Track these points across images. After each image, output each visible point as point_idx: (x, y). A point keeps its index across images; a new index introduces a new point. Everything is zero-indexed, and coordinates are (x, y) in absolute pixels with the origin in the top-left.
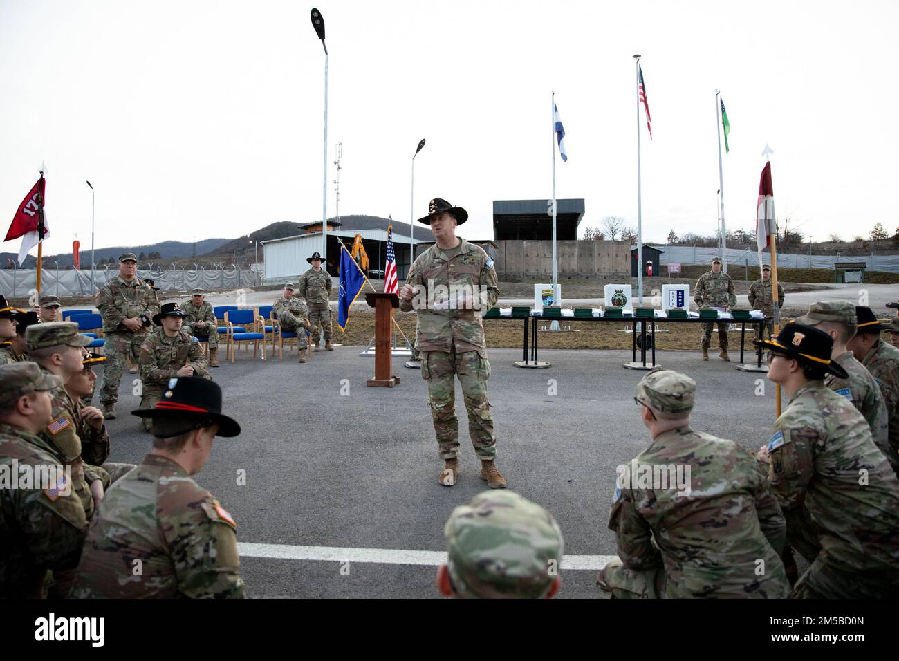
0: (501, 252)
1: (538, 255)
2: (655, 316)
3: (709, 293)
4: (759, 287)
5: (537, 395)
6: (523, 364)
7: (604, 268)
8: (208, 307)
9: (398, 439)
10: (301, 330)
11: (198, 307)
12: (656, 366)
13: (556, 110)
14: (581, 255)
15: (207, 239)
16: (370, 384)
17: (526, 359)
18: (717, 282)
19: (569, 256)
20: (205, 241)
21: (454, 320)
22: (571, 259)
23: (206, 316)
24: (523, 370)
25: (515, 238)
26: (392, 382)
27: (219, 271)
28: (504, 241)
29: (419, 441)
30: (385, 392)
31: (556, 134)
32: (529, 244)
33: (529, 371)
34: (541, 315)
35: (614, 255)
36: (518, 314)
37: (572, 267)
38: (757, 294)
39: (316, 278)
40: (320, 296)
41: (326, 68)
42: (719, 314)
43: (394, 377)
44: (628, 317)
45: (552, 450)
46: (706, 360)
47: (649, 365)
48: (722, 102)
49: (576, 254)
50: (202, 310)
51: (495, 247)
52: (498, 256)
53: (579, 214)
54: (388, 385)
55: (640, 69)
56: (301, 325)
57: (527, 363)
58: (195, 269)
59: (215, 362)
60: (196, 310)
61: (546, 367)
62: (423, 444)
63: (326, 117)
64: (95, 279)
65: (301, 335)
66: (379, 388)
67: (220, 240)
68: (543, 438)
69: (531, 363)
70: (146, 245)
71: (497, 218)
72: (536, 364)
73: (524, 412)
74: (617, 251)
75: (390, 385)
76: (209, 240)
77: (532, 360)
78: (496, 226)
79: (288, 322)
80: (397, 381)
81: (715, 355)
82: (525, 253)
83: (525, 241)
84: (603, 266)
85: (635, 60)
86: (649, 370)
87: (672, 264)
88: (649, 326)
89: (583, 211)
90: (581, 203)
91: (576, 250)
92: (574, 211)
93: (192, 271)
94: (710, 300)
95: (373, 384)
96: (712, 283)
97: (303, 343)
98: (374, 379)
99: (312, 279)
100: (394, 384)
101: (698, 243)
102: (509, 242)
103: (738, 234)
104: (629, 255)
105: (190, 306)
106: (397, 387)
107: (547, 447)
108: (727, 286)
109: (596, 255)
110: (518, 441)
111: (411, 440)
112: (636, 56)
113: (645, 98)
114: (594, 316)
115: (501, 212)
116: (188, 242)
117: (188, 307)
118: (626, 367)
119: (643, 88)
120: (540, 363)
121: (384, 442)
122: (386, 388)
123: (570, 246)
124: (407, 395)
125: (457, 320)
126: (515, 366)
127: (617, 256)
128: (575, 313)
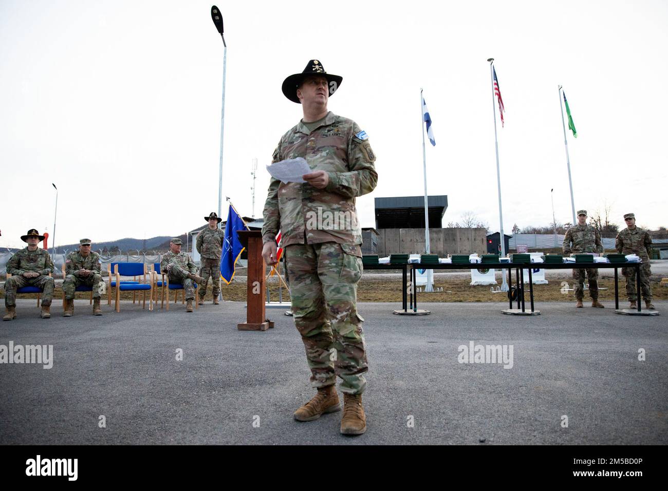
0: (382, 238)
1: (411, 240)
2: (532, 261)
3: (577, 245)
4: (626, 235)
5: (419, 337)
6: (403, 311)
7: (465, 250)
8: (95, 257)
9: (247, 382)
10: (188, 282)
11: (85, 257)
12: (535, 312)
13: (425, 104)
14: (446, 240)
15: (156, 236)
16: (241, 328)
17: (405, 307)
18: (585, 233)
19: (436, 241)
20: (154, 238)
21: (306, 202)
22: (438, 243)
23: (92, 266)
24: (402, 317)
25: (392, 227)
26: (264, 325)
27: (157, 256)
28: (384, 230)
29: (272, 384)
30: (255, 335)
31: (425, 123)
32: (404, 232)
33: (409, 317)
34: (419, 262)
35: (473, 239)
36: (397, 262)
37: (439, 250)
38: (625, 242)
39: (211, 235)
40: (214, 252)
41: (225, 57)
42: (594, 258)
43: (268, 321)
44: (506, 263)
45: (446, 395)
46: (580, 307)
47: (528, 311)
48: (564, 94)
49: (442, 240)
50: (88, 260)
51: (377, 234)
52: (380, 241)
53: (443, 207)
54: (260, 329)
55: (494, 70)
56: (188, 277)
57: (406, 311)
58: (138, 255)
59: (98, 310)
60: (82, 259)
61: (425, 314)
62: (275, 388)
63: (223, 99)
64: (54, 261)
65: (188, 286)
66: (250, 332)
67: (166, 237)
68: (432, 380)
69: (409, 311)
70: (109, 241)
71: (378, 211)
72: (415, 311)
73: (406, 352)
74: (475, 236)
75: (262, 328)
76: (158, 237)
77: (411, 308)
78: (377, 218)
79: (175, 274)
80: (271, 325)
81: (588, 304)
82: (401, 239)
83: (400, 229)
84: (465, 248)
85: (490, 63)
86: (528, 315)
87: (520, 245)
88: (526, 271)
89: (447, 205)
90: (444, 199)
91: (442, 236)
92: (440, 205)
93: (135, 256)
94: (579, 250)
95: (244, 327)
96: (580, 234)
97: (189, 293)
98: (246, 323)
99: (208, 236)
100: (266, 328)
101: (536, 232)
102: (388, 230)
103: (567, 226)
104: (485, 239)
105: (76, 256)
106: (271, 331)
107: (439, 391)
108: (594, 237)
109: (458, 240)
110: (401, 383)
111: (262, 382)
112: (489, 60)
113: (499, 92)
114: (472, 262)
115: (381, 207)
116: (141, 239)
117: (74, 256)
118: (505, 313)
119: (497, 84)
120: (419, 311)
121: (226, 385)
122: (257, 332)
123: (436, 232)
124: (278, 338)
125: (310, 202)
126: (394, 313)
127: (475, 240)
128: (452, 259)
